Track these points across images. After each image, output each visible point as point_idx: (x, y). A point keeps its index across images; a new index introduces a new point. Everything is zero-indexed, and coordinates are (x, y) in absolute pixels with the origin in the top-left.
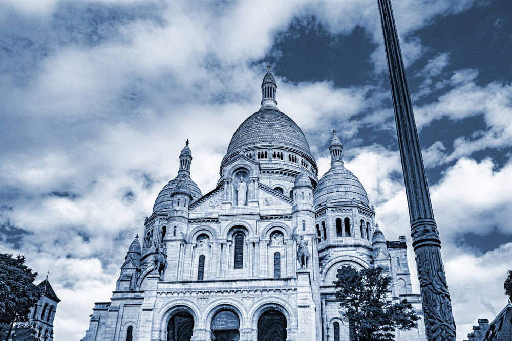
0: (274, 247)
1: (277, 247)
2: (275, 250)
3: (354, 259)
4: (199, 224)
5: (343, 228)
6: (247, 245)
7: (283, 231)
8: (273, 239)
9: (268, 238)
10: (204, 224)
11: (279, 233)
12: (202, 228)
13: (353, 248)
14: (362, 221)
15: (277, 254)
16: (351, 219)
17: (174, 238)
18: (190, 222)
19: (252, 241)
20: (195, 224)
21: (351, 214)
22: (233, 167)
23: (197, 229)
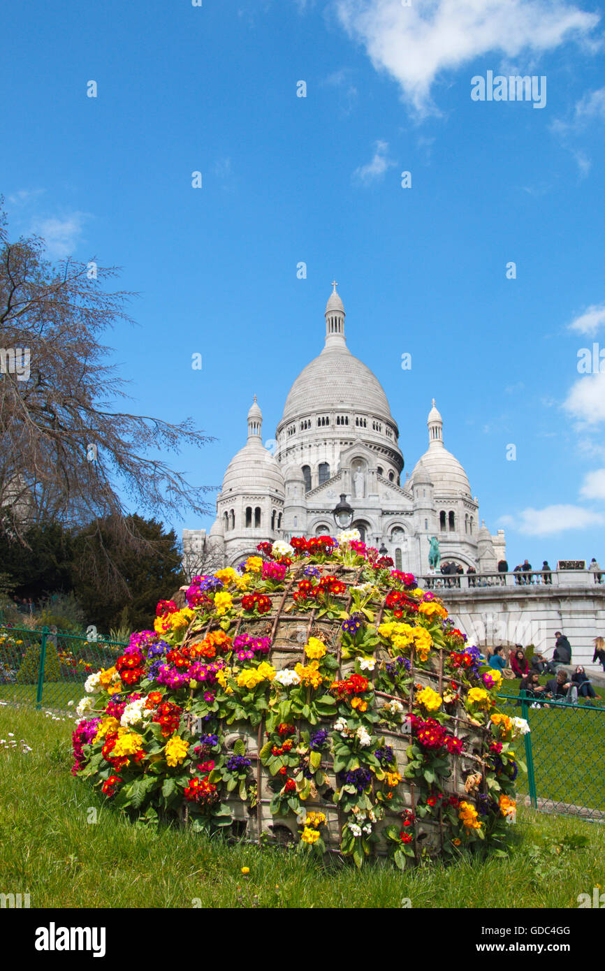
0: (396, 543)
1: (398, 543)
2: (397, 546)
3: (459, 556)
4: (317, 514)
5: (447, 521)
6: (369, 539)
7: (404, 527)
8: (393, 535)
9: (389, 533)
10: (323, 515)
11: (399, 529)
12: (321, 519)
13: (459, 545)
14: (467, 515)
15: (398, 550)
16: (455, 512)
17: (296, 529)
18: (308, 512)
19: (376, 536)
20: (313, 514)
21: (456, 507)
22: (351, 455)
23: (316, 520)
